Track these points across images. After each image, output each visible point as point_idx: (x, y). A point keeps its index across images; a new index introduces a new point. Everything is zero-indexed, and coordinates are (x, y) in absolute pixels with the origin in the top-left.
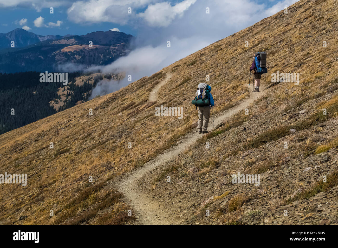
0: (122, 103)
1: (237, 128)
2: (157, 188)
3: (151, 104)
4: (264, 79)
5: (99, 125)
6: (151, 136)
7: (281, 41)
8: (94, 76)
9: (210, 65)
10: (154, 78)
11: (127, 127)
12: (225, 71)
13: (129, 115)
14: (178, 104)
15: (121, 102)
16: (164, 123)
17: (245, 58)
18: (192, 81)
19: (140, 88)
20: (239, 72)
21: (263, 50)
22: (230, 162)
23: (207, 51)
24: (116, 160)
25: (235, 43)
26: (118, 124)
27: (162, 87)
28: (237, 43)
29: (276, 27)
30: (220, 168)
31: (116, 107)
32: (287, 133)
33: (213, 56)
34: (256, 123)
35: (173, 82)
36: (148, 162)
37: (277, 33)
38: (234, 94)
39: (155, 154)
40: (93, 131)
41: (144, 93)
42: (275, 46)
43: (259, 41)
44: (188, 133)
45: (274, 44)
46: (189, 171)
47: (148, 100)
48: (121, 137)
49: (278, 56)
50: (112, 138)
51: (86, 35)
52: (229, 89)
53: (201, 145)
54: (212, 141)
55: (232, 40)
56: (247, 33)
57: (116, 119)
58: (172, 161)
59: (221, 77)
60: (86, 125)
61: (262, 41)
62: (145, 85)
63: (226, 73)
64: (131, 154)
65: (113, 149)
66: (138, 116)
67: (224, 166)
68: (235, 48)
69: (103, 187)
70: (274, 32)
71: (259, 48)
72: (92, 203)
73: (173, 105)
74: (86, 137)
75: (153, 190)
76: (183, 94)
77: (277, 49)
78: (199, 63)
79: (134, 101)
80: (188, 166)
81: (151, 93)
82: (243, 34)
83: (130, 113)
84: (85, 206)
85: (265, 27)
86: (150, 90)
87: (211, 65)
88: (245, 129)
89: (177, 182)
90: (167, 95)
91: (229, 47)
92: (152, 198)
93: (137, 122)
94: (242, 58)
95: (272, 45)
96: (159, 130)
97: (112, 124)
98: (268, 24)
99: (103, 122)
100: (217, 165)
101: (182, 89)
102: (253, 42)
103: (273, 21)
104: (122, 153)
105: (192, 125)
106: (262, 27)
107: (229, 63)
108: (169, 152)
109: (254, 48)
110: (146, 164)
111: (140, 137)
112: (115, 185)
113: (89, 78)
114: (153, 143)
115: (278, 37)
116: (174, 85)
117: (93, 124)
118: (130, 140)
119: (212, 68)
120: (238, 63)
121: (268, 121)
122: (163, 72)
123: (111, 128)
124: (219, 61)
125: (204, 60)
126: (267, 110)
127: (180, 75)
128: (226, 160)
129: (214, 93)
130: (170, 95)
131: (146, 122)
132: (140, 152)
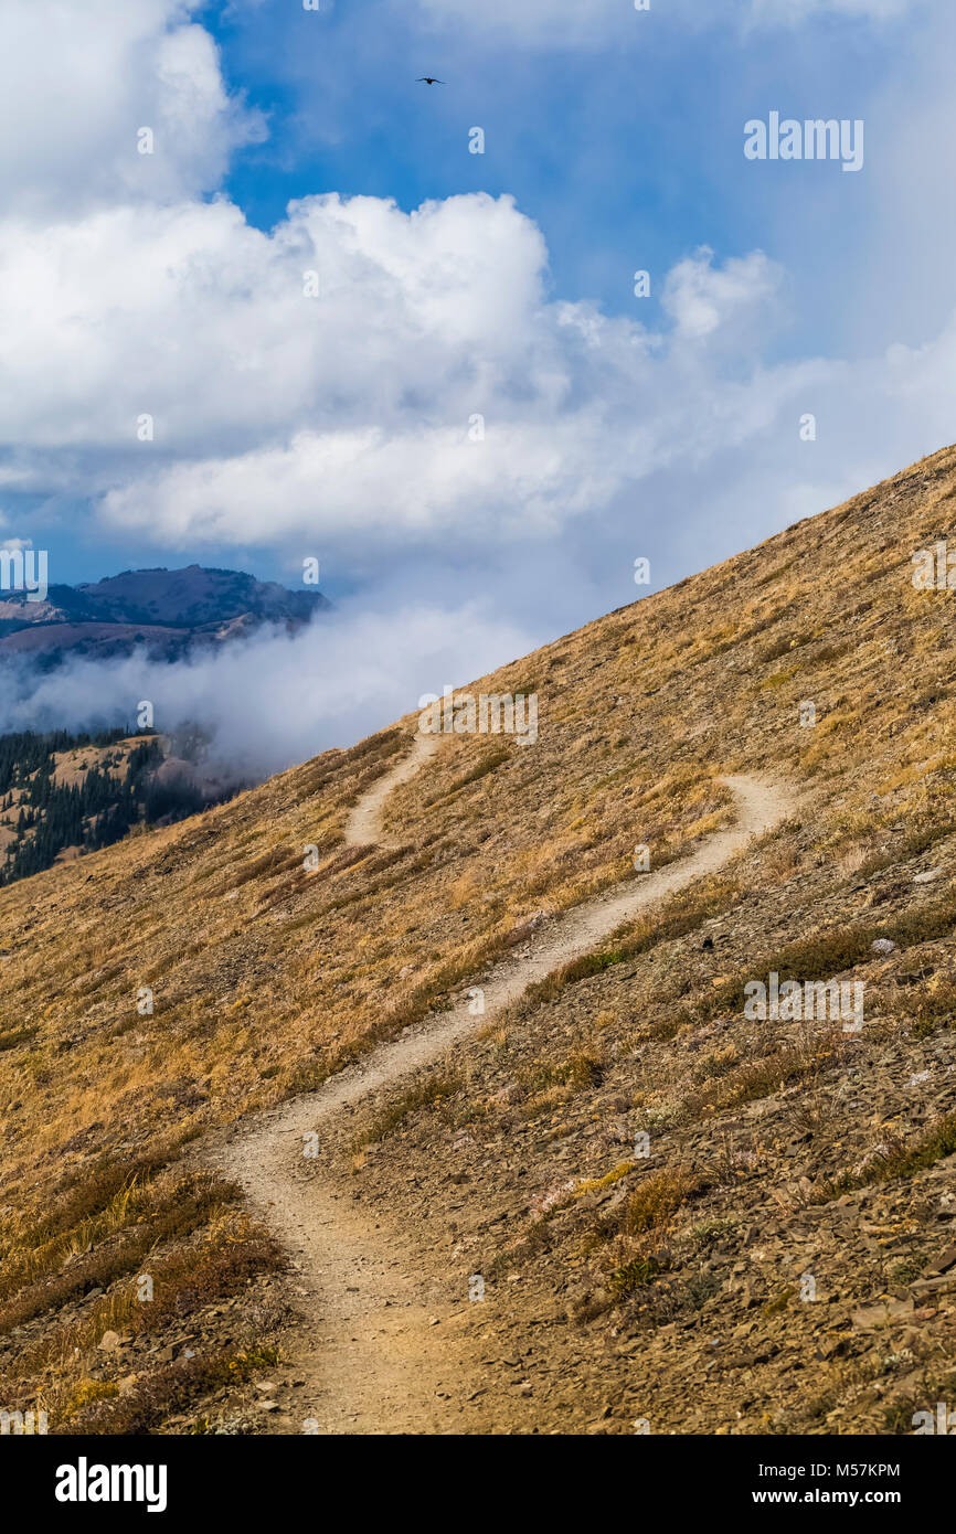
0: (239, 850)
1: (679, 942)
2: (371, 1165)
3: (354, 854)
4: (792, 755)
5: (149, 938)
6: (351, 977)
7: (865, 608)
8: (127, 747)
9: (585, 704)
10: (369, 755)
11: (259, 945)
12: (642, 726)
13: (267, 897)
14: (462, 856)
15: (237, 847)
16: (404, 926)
17: (723, 675)
18: (516, 766)
19: (311, 792)
20: (698, 730)
21: (793, 643)
22: (647, 1064)
23: (575, 647)
24: (216, 1068)
25: (684, 618)
26: (226, 933)
27: (397, 789)
28: (693, 617)
29: (843, 555)
30: (608, 1085)
31: (215, 869)
32: (861, 954)
33: (598, 665)
34: (750, 923)
35: (440, 769)
36: (341, 1071)
37: (846, 579)
38: (674, 812)
39: (366, 1043)
40: (124, 960)
41: (326, 811)
42: (840, 627)
43: (777, 610)
44: (495, 962)
45: (837, 622)
46: (492, 1099)
47: (340, 840)
48: (234, 985)
49: (849, 665)
50: (200, 986)
51: (98, 582)
52: (656, 796)
53: (543, 1005)
54: (585, 989)
55: (675, 604)
56: (733, 578)
57: (218, 915)
58: (429, 1069)
59: (627, 750)
60: (97, 939)
61: (789, 607)
62: (330, 780)
63: (648, 732)
64: (274, 1048)
65: (205, 1030)
66: (302, 904)
67: (622, 1077)
68: (683, 637)
69: (165, 1167)
70: (836, 573)
71: (775, 636)
72: (124, 1226)
73: (441, 857)
74: (98, 985)
75: (357, 1172)
76: (480, 815)
77: (846, 640)
78: (545, 693)
79: (286, 844)
80: (490, 1084)
81: (354, 812)
82: (716, 582)
83: (274, 892)
84: (97, 1237)
85: (802, 555)
86: (351, 801)
87: (591, 703)
88: (708, 944)
89: (448, 1142)
90: (418, 819)
91: (661, 634)
92: (351, 1202)
93: (299, 925)
94: (710, 676)
95: (830, 625)
96: (385, 955)
97: (201, 934)
98: (814, 542)
99: (164, 928)
100: (595, 1073)
101: (474, 798)
102: (756, 611)
103: (835, 531)
104: (240, 1043)
105: (511, 932)
106: (790, 553)
107: (659, 693)
108: (420, 1036)
109: (760, 636)
110: (329, 1079)
111: (310, 981)
112: (211, 1158)
113: (110, 755)
114: (358, 1003)
115: (851, 593)
116: (447, 779)
117: (126, 934)
118: (271, 994)
119: (595, 713)
120: (696, 696)
121: (796, 913)
122: (403, 732)
123: (196, 950)
124: (622, 687)
125: (565, 682)
126: (797, 873)
127: (467, 743)
128: (630, 1057)
129: (601, 813)
130: (429, 821)
131: (334, 923)
132: (311, 1038)
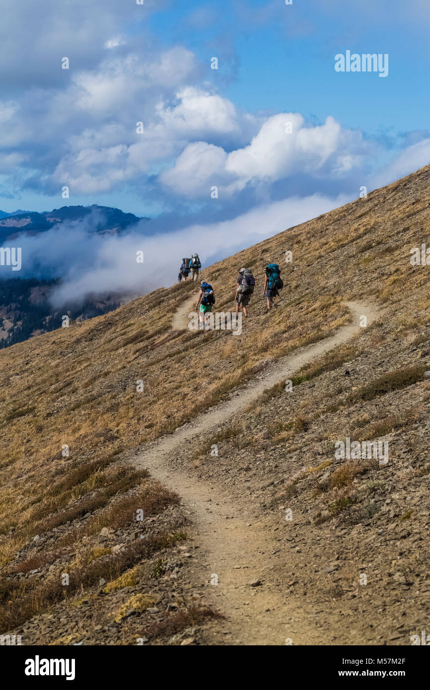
1: (333, 372)
2: (203, 464)
3: (176, 334)
4: (375, 293)
5: (84, 369)
6: (180, 387)
7: (406, 229)
10: (180, 290)
11: (135, 372)
12: (306, 280)
13: (137, 351)
14: (226, 335)
15: (122, 330)
16: (201, 365)
17: (342, 258)
19: (154, 306)
20: (332, 282)
21: (374, 244)
22: (327, 422)
23: (272, 245)
24: (121, 425)
25: (323, 232)
26: (119, 367)
28: (327, 232)
29: (395, 206)
30: (310, 431)
31: (113, 339)
32: (419, 377)
33: (284, 253)
34: (365, 364)
36: (182, 425)
37: (397, 216)
38: (323, 317)
39: (194, 413)
40: (73, 378)
41: (163, 314)
42: (395, 238)
43: (366, 229)
44: (249, 379)
45: (394, 235)
46: (256, 437)
47: (170, 327)
48: (124, 389)
49: (399, 254)
50: (109, 390)
51: (51, 211)
52: (314, 310)
53: (273, 398)
55: (319, 226)
56: (344, 215)
57: (115, 359)
58: (224, 425)
59: (299, 290)
60: (60, 369)
61: (371, 228)
62: (163, 301)
63: (309, 282)
64: (147, 416)
65: (114, 408)
66: (154, 355)
67: (316, 428)
68: (323, 240)
69: (109, 464)
70: (392, 213)
71: (366, 241)
72: (95, 488)
73: (216, 335)
74: (61, 389)
75: (196, 467)
77: (398, 243)
78: (261, 264)
79: (145, 329)
80: (254, 431)
81: (175, 315)
82: (337, 217)
83: (140, 349)
84: (82, 493)
85: (376, 205)
86: (174, 310)
88: (348, 373)
89: (238, 454)
91: (313, 239)
92: (197, 479)
93: (152, 364)
94: (335, 258)
95: (390, 237)
96: (194, 377)
97: (108, 367)
98: (382, 200)
99: (90, 365)
100: (304, 426)
102: (356, 230)
103: (391, 195)
104: (131, 414)
105: (254, 367)
106: (370, 205)
107: (313, 265)
108: (216, 411)
109: (358, 241)
110: (178, 429)
111: (160, 388)
112: (129, 461)
114: (184, 398)
115: (400, 222)
117: (73, 367)
120: (330, 267)
121: (386, 360)
123: (106, 374)
124: (296, 262)
126: (384, 344)
127: (226, 286)
128: (319, 419)
129: (289, 317)
131: (168, 364)
132: (164, 412)
